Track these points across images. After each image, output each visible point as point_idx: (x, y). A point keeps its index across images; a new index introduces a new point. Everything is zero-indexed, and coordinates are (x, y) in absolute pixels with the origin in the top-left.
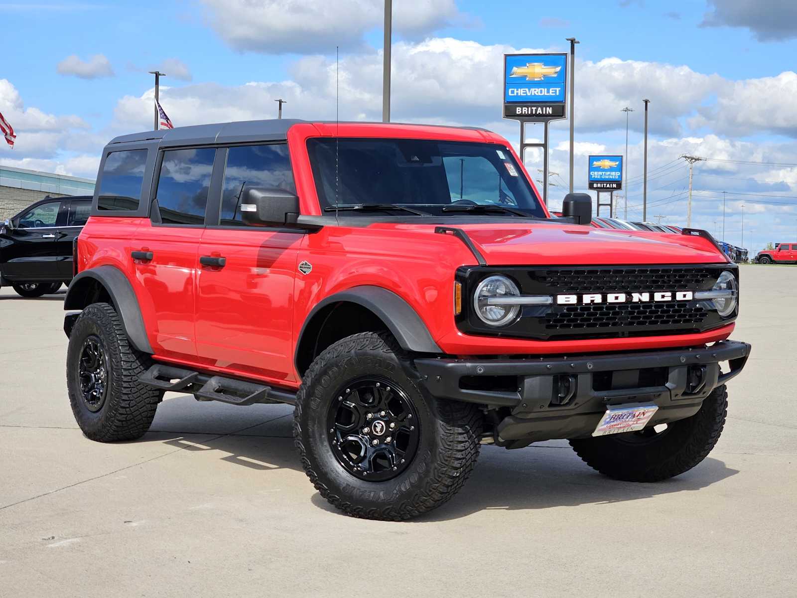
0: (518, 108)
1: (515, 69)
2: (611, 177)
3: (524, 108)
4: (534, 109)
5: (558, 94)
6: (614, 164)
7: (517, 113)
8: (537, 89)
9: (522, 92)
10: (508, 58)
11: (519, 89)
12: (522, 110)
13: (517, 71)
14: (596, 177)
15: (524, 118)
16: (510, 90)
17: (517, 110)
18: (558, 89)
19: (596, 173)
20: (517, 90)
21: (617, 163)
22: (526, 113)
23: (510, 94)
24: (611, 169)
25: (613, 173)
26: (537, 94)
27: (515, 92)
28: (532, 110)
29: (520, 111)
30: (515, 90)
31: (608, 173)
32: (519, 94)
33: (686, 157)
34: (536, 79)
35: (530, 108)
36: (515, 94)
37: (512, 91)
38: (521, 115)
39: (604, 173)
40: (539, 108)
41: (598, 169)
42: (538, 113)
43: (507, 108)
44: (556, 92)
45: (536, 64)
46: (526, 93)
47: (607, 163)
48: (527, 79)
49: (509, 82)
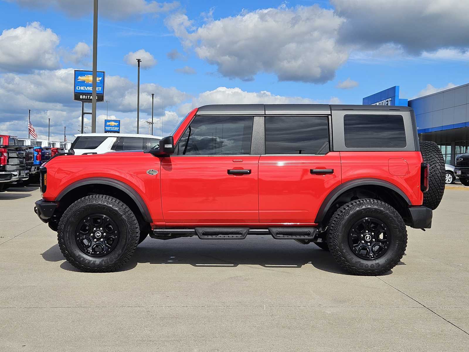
0: (81, 96)
1: (79, 77)
2: (115, 129)
3: (84, 96)
4: (89, 96)
5: (100, 90)
6: (116, 124)
7: (81, 98)
8: (90, 87)
9: (83, 88)
10: (76, 72)
11: (82, 87)
12: (83, 97)
13: (81, 78)
14: (108, 129)
15: (84, 101)
16: (77, 87)
17: (81, 97)
18: (100, 88)
19: (108, 128)
20: (81, 87)
21: (118, 123)
22: (85, 98)
23: (77, 89)
24: (115, 126)
25: (116, 128)
26: (90, 90)
27: (80, 88)
28: (88, 97)
29: (82, 97)
30: (80, 87)
31: (114, 128)
32: (81, 89)
33: (147, 122)
34: (90, 83)
35: (87, 96)
36: (80, 89)
37: (78, 87)
38: (83, 99)
39: (112, 127)
40: (91, 96)
41: (109, 126)
42: (90, 98)
43: (75, 95)
44: (99, 89)
45: (90, 75)
46: (85, 89)
47: (113, 123)
48: (85, 82)
49: (77, 83)
